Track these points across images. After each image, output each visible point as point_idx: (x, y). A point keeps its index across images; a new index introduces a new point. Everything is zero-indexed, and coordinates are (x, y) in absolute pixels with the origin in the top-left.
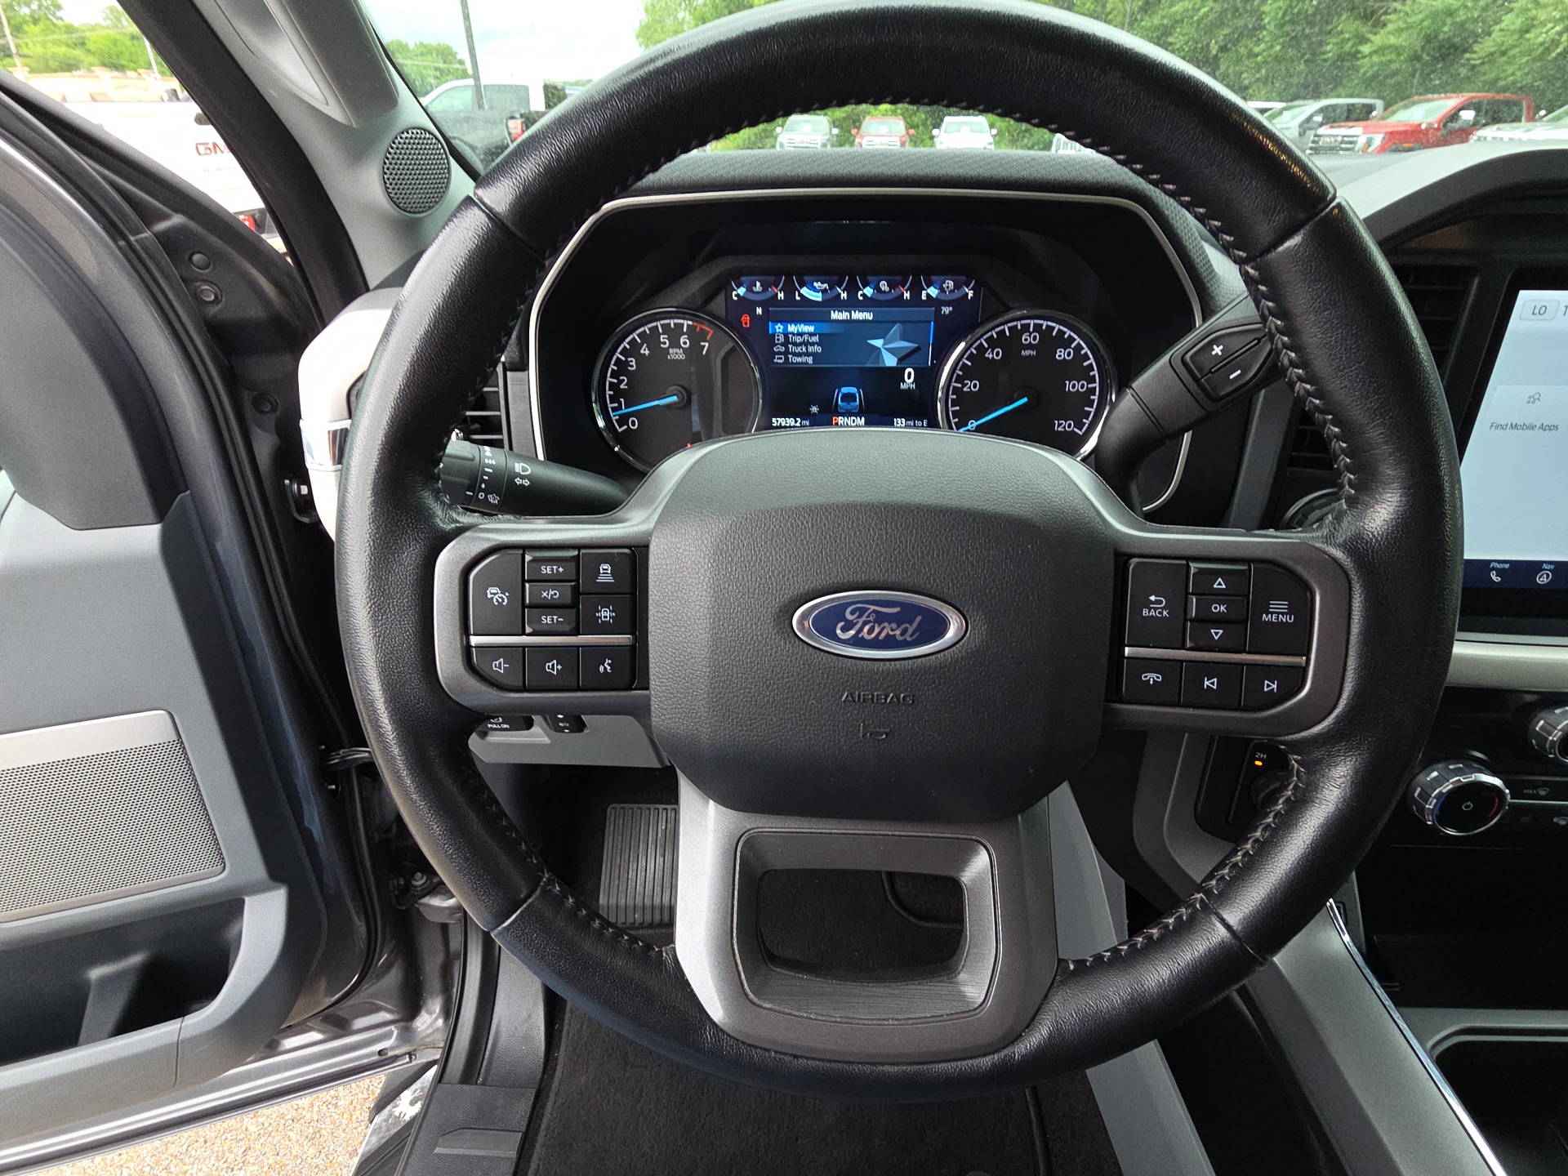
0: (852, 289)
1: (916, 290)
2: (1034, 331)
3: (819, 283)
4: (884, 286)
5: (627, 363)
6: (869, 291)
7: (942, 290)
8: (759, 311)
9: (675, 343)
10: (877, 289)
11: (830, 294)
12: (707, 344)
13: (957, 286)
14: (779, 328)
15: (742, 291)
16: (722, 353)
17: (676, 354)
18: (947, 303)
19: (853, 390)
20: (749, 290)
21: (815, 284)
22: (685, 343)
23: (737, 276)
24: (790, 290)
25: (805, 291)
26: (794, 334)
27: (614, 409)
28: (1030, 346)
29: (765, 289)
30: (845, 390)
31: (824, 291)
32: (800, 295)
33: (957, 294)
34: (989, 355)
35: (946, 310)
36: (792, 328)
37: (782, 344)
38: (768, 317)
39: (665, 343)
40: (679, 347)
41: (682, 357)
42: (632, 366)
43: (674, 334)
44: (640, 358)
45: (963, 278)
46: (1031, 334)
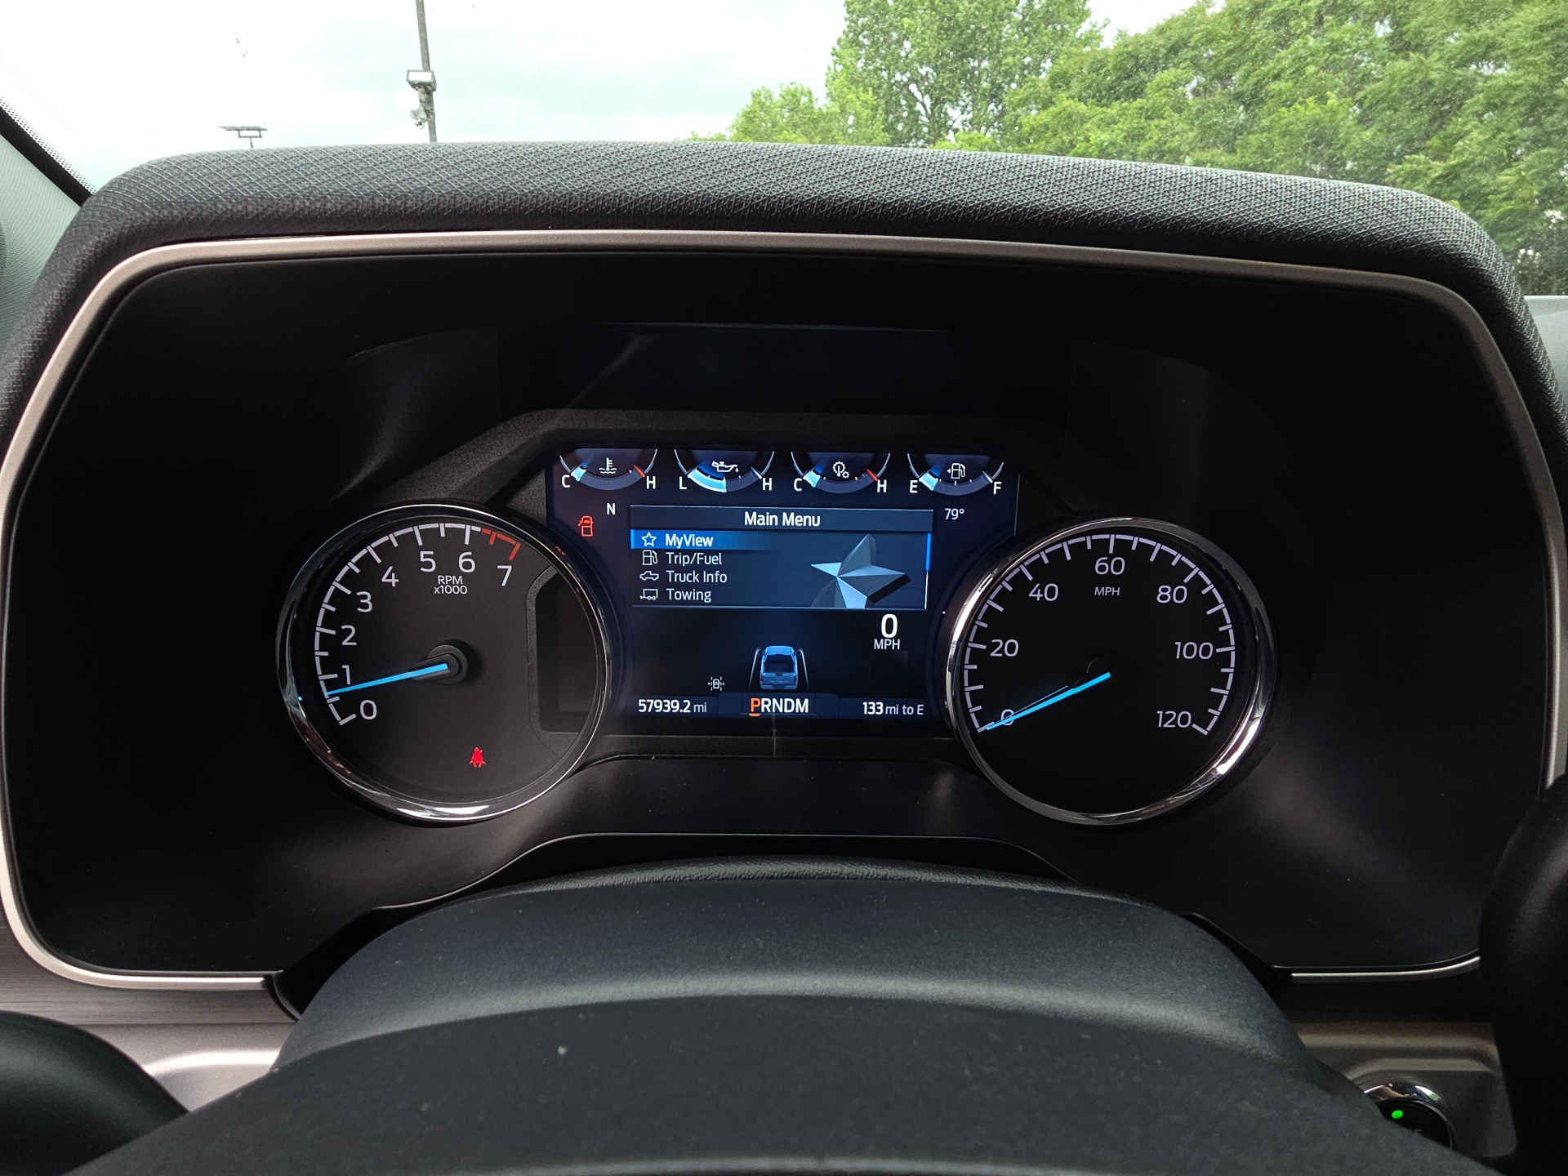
0: (783, 474)
1: (899, 476)
2: (1116, 553)
3: (722, 464)
4: (840, 470)
5: (356, 601)
6: (812, 478)
7: (945, 478)
8: (611, 509)
9: (448, 565)
10: (828, 474)
11: (743, 482)
12: (510, 568)
13: (973, 473)
14: (649, 539)
15: (578, 473)
16: (538, 585)
17: (451, 585)
18: (955, 502)
19: (787, 650)
20: (593, 471)
21: (714, 464)
22: (467, 565)
23: (566, 446)
24: (668, 472)
25: (695, 476)
26: (677, 551)
27: (331, 685)
28: (1109, 580)
29: (621, 472)
30: (773, 650)
31: (730, 477)
32: (688, 482)
33: (974, 486)
34: (1035, 594)
35: (954, 513)
36: (672, 540)
37: (654, 568)
38: (628, 521)
39: (429, 565)
40: (458, 573)
41: (462, 590)
42: (366, 606)
43: (446, 550)
44: (381, 592)
45: (984, 459)
46: (1111, 557)
